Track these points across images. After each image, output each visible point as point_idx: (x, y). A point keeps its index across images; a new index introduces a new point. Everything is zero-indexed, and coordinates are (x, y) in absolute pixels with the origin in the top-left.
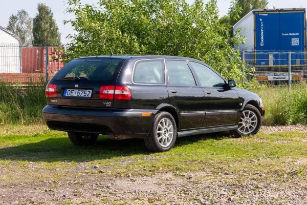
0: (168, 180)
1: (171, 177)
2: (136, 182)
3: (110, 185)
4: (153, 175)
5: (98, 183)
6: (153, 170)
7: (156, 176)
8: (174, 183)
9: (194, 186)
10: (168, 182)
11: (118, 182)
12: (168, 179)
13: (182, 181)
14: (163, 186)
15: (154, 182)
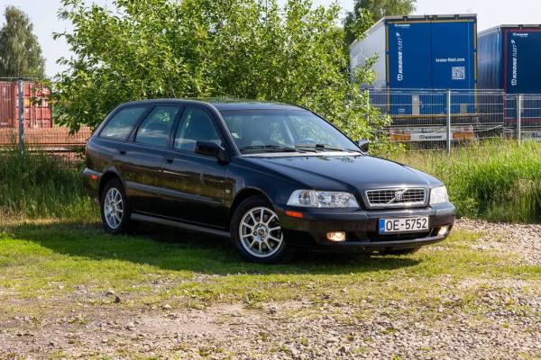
0: (234, 316)
1: (240, 310)
2: (178, 320)
3: (132, 324)
4: (208, 308)
5: (111, 322)
6: (208, 299)
7: (214, 308)
8: (245, 320)
9: (281, 327)
10: (235, 320)
11: (146, 319)
12: (235, 314)
13: (258, 317)
14: (226, 327)
15: (209, 319)
